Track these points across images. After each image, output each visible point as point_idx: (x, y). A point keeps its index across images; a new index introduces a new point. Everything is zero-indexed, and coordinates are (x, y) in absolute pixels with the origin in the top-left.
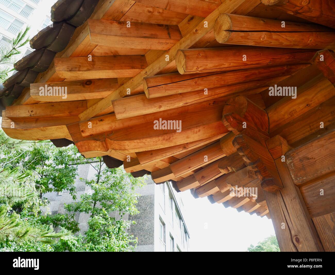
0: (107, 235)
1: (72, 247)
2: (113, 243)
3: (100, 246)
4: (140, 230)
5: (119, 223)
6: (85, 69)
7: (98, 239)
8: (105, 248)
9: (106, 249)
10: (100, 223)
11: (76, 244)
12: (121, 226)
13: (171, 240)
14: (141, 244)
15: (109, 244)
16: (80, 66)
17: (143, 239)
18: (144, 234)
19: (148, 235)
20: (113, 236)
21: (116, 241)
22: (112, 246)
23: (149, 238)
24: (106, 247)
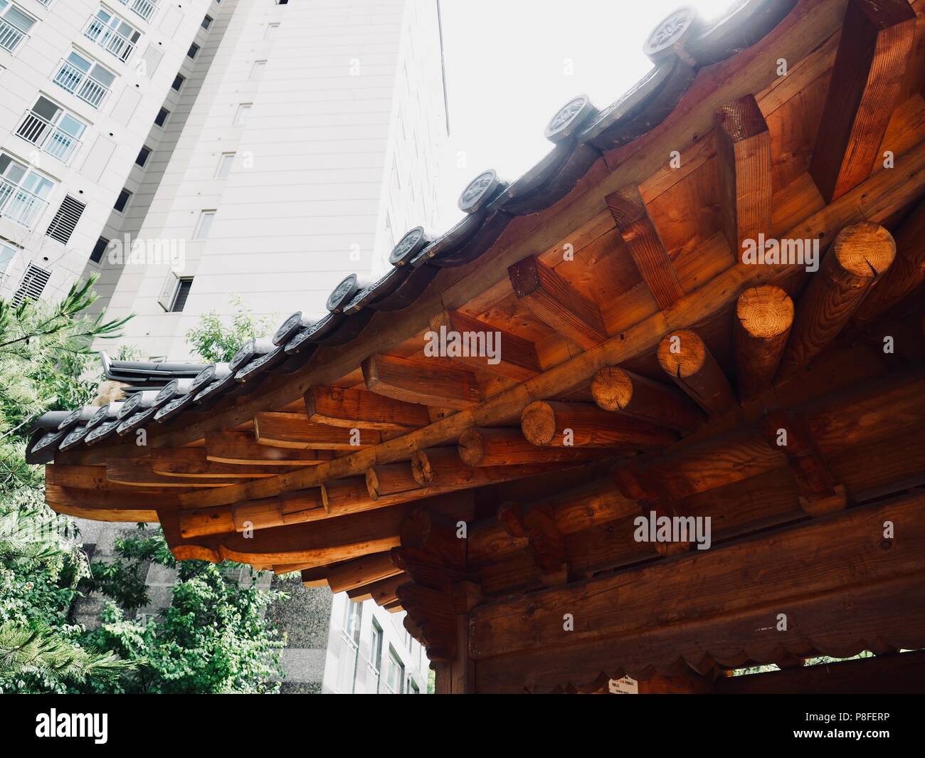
0: (216, 624)
1: (131, 648)
2: (227, 645)
3: (196, 651)
4: (297, 612)
5: (246, 596)
6: (197, 470)
7: (192, 632)
8: (208, 654)
9: (210, 656)
10: (201, 597)
11: (139, 644)
12: (251, 603)
13: (374, 635)
14: (296, 646)
15: (216, 647)
16: (189, 465)
17: (303, 634)
18: (305, 622)
19: (315, 626)
20: (229, 627)
21: (234, 640)
22: (224, 652)
23: (316, 633)
24: (209, 652)
